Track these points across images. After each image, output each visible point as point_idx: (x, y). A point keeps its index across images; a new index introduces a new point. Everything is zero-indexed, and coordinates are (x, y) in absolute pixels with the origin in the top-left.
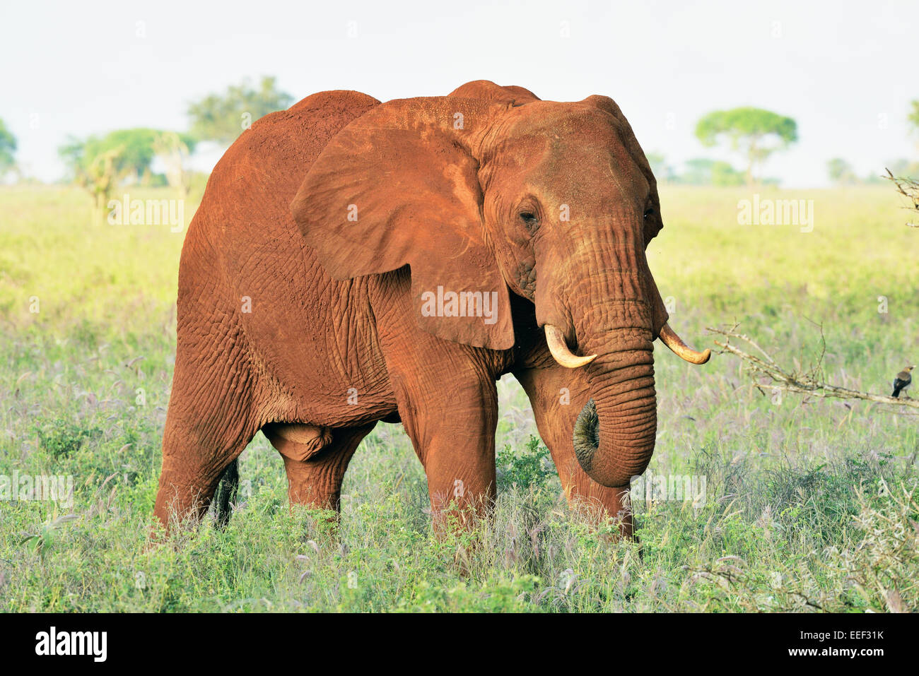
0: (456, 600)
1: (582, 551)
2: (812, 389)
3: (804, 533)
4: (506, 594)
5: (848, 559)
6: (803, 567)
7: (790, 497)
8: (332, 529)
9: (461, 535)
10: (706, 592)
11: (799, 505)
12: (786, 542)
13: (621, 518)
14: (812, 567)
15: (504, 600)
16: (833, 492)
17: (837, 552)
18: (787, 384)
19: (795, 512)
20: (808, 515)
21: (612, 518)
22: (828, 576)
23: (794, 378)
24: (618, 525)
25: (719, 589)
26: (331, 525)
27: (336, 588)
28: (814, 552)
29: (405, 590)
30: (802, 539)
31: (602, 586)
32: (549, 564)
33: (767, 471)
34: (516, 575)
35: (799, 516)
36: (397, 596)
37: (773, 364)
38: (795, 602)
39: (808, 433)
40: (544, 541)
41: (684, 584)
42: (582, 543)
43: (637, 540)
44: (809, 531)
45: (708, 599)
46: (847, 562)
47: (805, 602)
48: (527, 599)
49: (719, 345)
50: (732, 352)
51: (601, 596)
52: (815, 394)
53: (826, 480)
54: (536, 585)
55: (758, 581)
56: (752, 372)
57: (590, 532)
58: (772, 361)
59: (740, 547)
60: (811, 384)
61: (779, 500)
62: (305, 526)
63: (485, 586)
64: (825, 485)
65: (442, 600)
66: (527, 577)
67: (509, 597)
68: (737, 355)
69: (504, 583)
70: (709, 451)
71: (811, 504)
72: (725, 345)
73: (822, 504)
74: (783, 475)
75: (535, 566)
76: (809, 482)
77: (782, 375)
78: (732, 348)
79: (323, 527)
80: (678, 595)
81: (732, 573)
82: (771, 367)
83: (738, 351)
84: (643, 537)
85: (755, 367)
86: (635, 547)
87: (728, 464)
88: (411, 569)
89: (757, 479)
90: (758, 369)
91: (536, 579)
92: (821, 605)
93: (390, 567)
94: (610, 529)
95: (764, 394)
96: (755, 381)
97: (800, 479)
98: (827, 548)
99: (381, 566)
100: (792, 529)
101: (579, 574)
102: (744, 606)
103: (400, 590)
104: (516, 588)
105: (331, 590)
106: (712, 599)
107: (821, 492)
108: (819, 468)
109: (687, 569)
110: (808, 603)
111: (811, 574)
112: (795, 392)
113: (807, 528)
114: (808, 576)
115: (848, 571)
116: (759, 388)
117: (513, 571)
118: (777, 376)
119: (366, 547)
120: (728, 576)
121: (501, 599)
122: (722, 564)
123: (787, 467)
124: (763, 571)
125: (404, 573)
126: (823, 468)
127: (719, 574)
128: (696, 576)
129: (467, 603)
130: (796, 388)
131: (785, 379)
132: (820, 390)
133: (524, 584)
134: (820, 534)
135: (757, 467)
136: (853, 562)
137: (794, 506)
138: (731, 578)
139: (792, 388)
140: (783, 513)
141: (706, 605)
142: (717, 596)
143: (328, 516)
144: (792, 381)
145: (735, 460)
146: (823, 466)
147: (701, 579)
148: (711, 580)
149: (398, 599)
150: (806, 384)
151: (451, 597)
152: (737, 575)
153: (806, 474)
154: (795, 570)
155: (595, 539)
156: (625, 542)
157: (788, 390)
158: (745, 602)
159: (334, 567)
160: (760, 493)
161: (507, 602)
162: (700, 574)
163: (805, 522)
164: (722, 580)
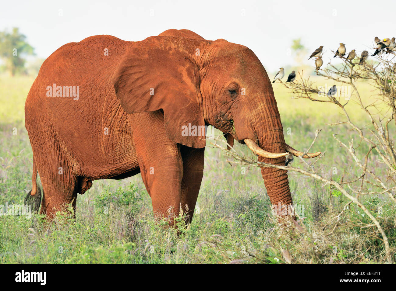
0: (99, 253)
1: (153, 232)
2: (252, 163)
3: (248, 225)
4: (120, 251)
5: (267, 236)
6: (248, 240)
7: (242, 209)
8: (44, 223)
9: (100, 225)
10: (206, 250)
11: (246, 213)
12: (240, 229)
13: (169, 219)
14: (251, 239)
15: (120, 253)
16: (260, 208)
17: (263, 233)
18: (241, 161)
19: (244, 216)
20: (249, 217)
21: (165, 218)
22: (258, 243)
23: (244, 158)
24: (168, 221)
25: (211, 249)
26: (44, 221)
27: (46, 248)
28: (252, 233)
29: (76, 249)
30: (247, 228)
31: (161, 248)
32: (138, 238)
33: (232, 198)
34: (124, 242)
35: (246, 217)
36: (73, 251)
37: (235, 152)
38: (244, 255)
39: (249, 182)
40: (136, 228)
41: (196, 247)
42: (152, 229)
43: (177, 227)
44: (250, 224)
45: (207, 253)
46: (267, 237)
47: (249, 254)
48: (129, 252)
49: (212, 144)
50: (218, 147)
51: (161, 252)
52: (253, 165)
53: (257, 202)
54: (133, 247)
55: (228, 245)
56: (226, 156)
57: (156, 224)
58: (235, 151)
59: (221, 231)
60: (251, 161)
61: (237, 210)
62: (33, 221)
63: (111, 247)
64: (257, 204)
65: (93, 253)
66: (129, 243)
67: (121, 252)
68: (220, 148)
69: (119, 246)
70: (207, 190)
71: (251, 212)
72: (215, 144)
73: (255, 212)
74: (239, 200)
75: (132, 239)
76: (250, 203)
77: (239, 157)
78: (218, 146)
79: (40, 221)
80: (194, 251)
81: (217, 242)
82: (235, 154)
83: (220, 147)
84: (179, 226)
85: (228, 154)
86: (175, 231)
87: (215, 195)
88: (79, 240)
89: (227, 202)
90: (229, 155)
91: (133, 244)
92: (255, 256)
93: (69, 239)
94: (165, 223)
95: (231, 165)
96: (227, 160)
97: (246, 202)
98: (258, 232)
99: (66, 239)
100: (243, 223)
101: (151, 242)
102: (222, 256)
103: (74, 249)
104: (125, 248)
105: (44, 249)
106: (209, 253)
107: (255, 207)
108: (254, 197)
109: (198, 240)
110: (250, 255)
111: (251, 242)
112: (245, 164)
113: (249, 223)
114: (249, 243)
115: (267, 241)
116: (229, 163)
117: (123, 241)
118: (237, 157)
119: (59, 230)
120: (215, 243)
121: (118, 252)
122: (213, 238)
123: (241, 196)
124: (231, 242)
125: (76, 242)
126: (256, 197)
127: (212, 242)
128: (202, 243)
129: (103, 255)
130: (245, 163)
131: (240, 159)
132: (256, 164)
133: (128, 247)
134: (255, 225)
135: (227, 196)
136: (269, 237)
137: (244, 213)
138: (217, 244)
139: (244, 163)
140: (239, 216)
141: (206, 256)
142: (211, 252)
143: (43, 217)
144: (243, 160)
145: (218, 193)
146: (256, 196)
147: (204, 244)
148: (208, 245)
149: (73, 253)
150: (249, 161)
151: (96, 252)
152: (219, 243)
153: (249, 199)
154: (244, 241)
155: (158, 227)
156: (171, 229)
157: (242, 164)
158: (223, 254)
159: (45, 239)
160: (229, 207)
161: (121, 254)
162: (204, 242)
163: (248, 220)
164: (213, 245)
